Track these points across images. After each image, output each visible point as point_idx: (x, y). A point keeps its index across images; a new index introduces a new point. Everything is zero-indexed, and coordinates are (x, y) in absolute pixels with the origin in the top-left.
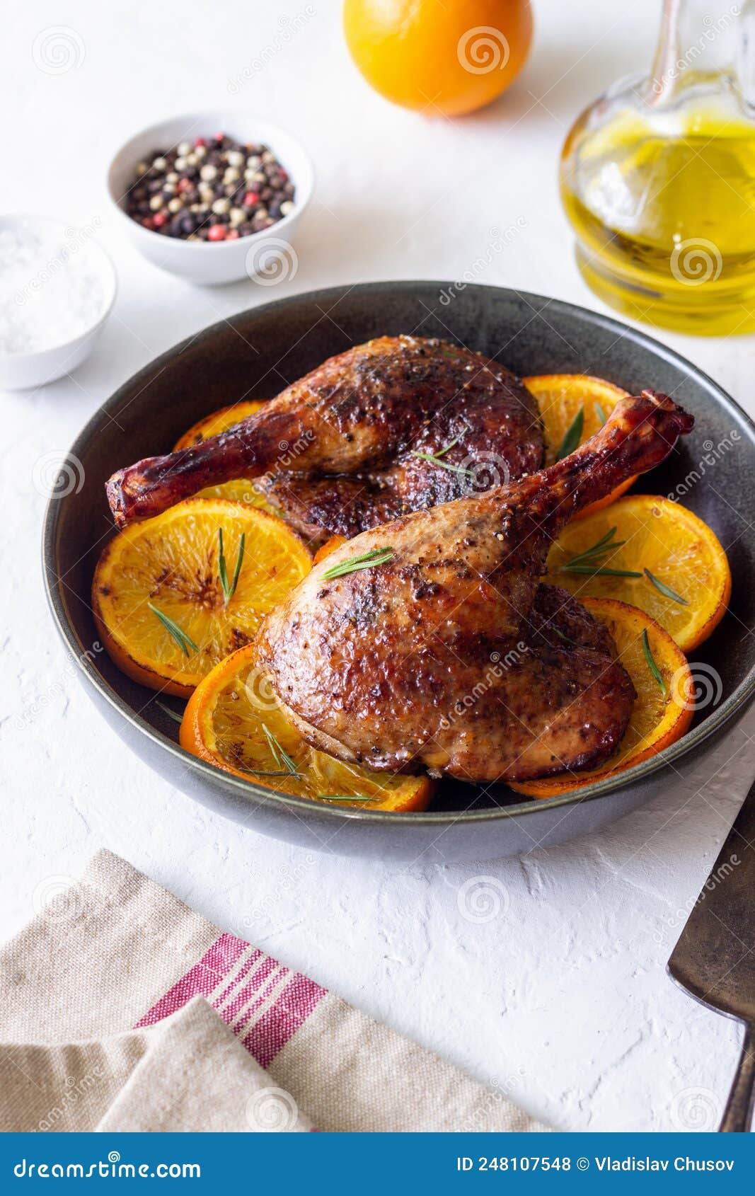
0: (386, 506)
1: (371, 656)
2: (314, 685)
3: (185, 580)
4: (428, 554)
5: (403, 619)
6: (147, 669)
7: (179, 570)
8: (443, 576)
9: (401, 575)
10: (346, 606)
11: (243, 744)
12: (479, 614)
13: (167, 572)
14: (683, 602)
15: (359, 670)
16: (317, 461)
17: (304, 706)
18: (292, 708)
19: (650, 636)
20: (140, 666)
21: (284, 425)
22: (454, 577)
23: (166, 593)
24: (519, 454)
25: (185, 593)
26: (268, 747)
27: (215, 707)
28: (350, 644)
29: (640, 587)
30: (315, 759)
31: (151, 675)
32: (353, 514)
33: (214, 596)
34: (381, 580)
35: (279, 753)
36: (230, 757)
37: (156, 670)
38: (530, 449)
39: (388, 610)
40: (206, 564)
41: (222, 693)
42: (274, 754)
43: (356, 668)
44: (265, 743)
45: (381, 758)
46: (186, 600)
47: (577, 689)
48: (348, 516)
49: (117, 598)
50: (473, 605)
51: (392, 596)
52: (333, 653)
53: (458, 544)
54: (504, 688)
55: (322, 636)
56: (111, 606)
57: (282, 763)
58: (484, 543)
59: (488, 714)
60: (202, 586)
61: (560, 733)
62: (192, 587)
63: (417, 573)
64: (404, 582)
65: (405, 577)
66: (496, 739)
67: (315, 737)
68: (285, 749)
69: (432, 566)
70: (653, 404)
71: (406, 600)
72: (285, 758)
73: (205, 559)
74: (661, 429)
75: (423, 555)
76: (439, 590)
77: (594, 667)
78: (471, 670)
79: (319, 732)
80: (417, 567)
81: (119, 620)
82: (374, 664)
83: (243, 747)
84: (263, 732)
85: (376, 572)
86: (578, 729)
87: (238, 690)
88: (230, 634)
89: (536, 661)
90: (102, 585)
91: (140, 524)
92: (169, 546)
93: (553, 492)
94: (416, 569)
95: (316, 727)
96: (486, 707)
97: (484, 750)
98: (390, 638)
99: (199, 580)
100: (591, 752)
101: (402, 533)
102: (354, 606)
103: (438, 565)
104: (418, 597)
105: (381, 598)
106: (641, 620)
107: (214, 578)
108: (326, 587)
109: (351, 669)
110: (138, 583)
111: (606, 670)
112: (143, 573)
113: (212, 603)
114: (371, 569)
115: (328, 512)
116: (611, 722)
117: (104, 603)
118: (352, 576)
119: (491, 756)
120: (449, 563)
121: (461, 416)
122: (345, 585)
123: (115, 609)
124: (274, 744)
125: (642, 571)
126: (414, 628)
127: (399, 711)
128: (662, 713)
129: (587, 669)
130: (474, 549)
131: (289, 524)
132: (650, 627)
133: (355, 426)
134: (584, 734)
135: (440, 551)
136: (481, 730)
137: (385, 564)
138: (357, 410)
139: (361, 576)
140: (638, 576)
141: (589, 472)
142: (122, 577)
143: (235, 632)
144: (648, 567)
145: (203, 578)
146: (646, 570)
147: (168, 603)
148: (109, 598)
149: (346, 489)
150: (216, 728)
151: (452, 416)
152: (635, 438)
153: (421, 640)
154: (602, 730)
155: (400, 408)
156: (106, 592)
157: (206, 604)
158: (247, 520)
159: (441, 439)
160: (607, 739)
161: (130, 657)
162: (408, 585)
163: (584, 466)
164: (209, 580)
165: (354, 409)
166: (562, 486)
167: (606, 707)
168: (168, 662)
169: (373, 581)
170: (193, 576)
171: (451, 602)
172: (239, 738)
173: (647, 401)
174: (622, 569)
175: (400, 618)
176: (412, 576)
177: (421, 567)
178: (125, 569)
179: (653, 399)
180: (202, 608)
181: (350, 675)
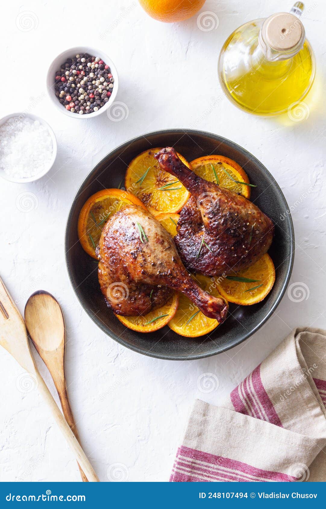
0: (190, 231)
3: (164, 174)
8: (140, 259)
10: (129, 232)
11: (103, 208)
15: (113, 240)
19: (166, 317)
23: (157, 170)
25: (159, 176)
32: (186, 221)
33: (161, 185)
34: (136, 241)
39: (128, 245)
46: (157, 177)
48: (185, 220)
49: (149, 157)
51: (132, 245)
52: (117, 231)
56: (146, 156)
63: (140, 251)
65: (137, 248)
71: (131, 250)
76: (135, 258)
81: (141, 160)
82: (115, 244)
88: (149, 193)
90: (152, 151)
99: (165, 179)
103: (144, 257)
104: (132, 253)
107: (167, 183)
113: (158, 185)
114: (139, 237)
117: (145, 154)
120: (145, 260)
123: (145, 158)
126: (124, 253)
132: (169, 316)
133: (207, 217)
135: (149, 256)
137: (140, 241)
138: (211, 217)
139: (137, 235)
143: (151, 194)
145: (166, 179)
147: (154, 172)
148: (148, 155)
150: (105, 200)
153: (122, 256)
156: (150, 153)
157: (159, 180)
159: (211, 244)
162: (135, 249)
164: (166, 182)
169: (135, 239)
170: (166, 176)
175: (126, 249)
177: (142, 252)
180: (155, 182)
181: (112, 237)
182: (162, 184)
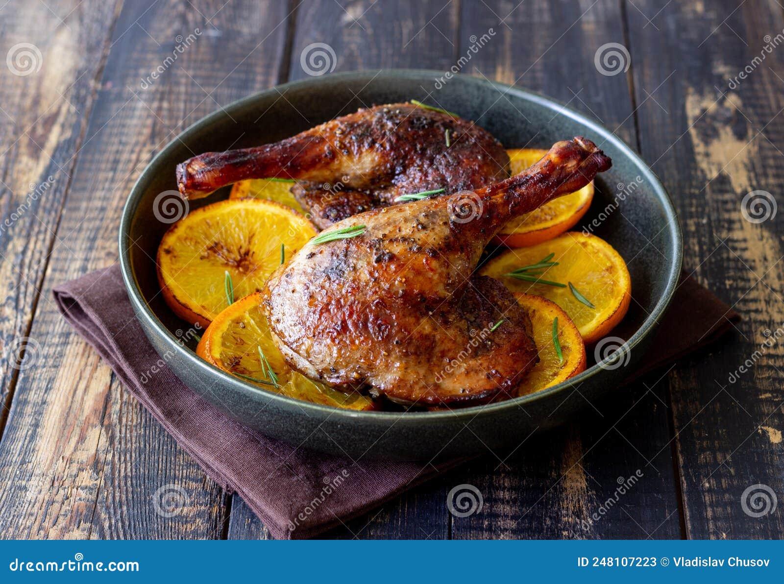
1: (338, 301)
2: (296, 318)
3: (229, 251)
4: (390, 232)
5: (365, 276)
6: (185, 306)
7: (226, 245)
8: (397, 249)
9: (368, 245)
10: (326, 265)
11: (241, 358)
12: (421, 278)
13: (216, 244)
14: (592, 306)
15: (328, 311)
16: (337, 174)
17: (286, 334)
18: (278, 335)
19: (560, 323)
20: (180, 303)
21: (314, 144)
22: (406, 250)
23: (212, 258)
24: (482, 182)
25: (228, 260)
26: (260, 365)
27: (225, 330)
28: (324, 292)
29: (562, 295)
30: (293, 378)
31: (187, 311)
33: (248, 265)
34: (353, 248)
35: (267, 369)
36: (228, 364)
37: (191, 308)
38: (492, 180)
39: (355, 269)
40: (247, 242)
41: (233, 321)
42: (263, 368)
43: (326, 308)
44: (259, 361)
45: (336, 375)
46: (227, 265)
47: (491, 346)
49: (175, 257)
50: (418, 272)
51: (358, 259)
52: (311, 297)
53: (414, 227)
54: (434, 336)
55: (305, 285)
56: (169, 261)
57: (268, 376)
58: (433, 229)
59: (418, 353)
60: (241, 256)
61: (472, 374)
62: (233, 256)
63: (380, 244)
64: (368, 250)
65: (370, 247)
66: (422, 372)
67: (292, 359)
68: (273, 368)
69: (391, 241)
70: (580, 146)
71: (369, 263)
72: (271, 373)
73: (247, 239)
74: (583, 164)
75: (387, 232)
76: (392, 258)
77: (509, 333)
78: (411, 320)
79: (295, 354)
80: (380, 240)
81: (173, 272)
82: (339, 306)
83: (241, 360)
84: (258, 353)
85: (350, 242)
86: (485, 373)
87: (246, 321)
89: (463, 321)
90: (166, 247)
91: (204, 210)
92: (223, 229)
93: (494, 200)
94: (379, 242)
95: (293, 350)
96: (418, 347)
97: (412, 377)
98: (353, 289)
99: (239, 252)
100: (492, 390)
101: (376, 217)
102: (331, 264)
103: (396, 240)
104: (376, 262)
105: (351, 261)
106: (555, 311)
107: (251, 253)
108: (314, 251)
109: (322, 309)
110: (193, 248)
111: (516, 336)
112: (199, 243)
113: (245, 269)
114: (347, 239)
115: (338, 211)
116: (512, 371)
117: (165, 261)
118: (332, 244)
119: (416, 383)
120: (404, 239)
121: (446, 153)
122: (327, 250)
123: (172, 263)
124: (264, 362)
125: (567, 284)
126: (371, 283)
127: (353, 342)
128: (555, 374)
129: (504, 333)
130: (425, 232)
131: (312, 221)
132: (561, 318)
133: (367, 150)
134: (488, 377)
135: (400, 231)
136: (412, 363)
137: (358, 237)
138: (370, 139)
139: (339, 244)
140: (563, 286)
141: (523, 188)
142: (182, 243)
143: (258, 290)
144: (572, 282)
145: (242, 251)
146: (570, 283)
147: (213, 265)
148: (169, 256)
149: (355, 198)
150: (223, 344)
151: (439, 153)
152: (563, 168)
153: (376, 292)
154: (504, 376)
155: (401, 142)
156: (168, 252)
157: (241, 269)
158: (283, 216)
159: (428, 167)
160: (506, 382)
161: (174, 297)
162: (371, 253)
163: (520, 186)
164: (247, 253)
165: (367, 138)
166: (502, 197)
167: (511, 362)
168: (203, 304)
169: (347, 249)
170: (235, 249)
171: (400, 267)
172: (239, 354)
173: (577, 144)
174: (552, 280)
175: (362, 275)
176: (375, 246)
177: (383, 241)
178: (186, 239)
179: (581, 143)
180: (237, 272)
181: (321, 313)
182: (247, 263)
